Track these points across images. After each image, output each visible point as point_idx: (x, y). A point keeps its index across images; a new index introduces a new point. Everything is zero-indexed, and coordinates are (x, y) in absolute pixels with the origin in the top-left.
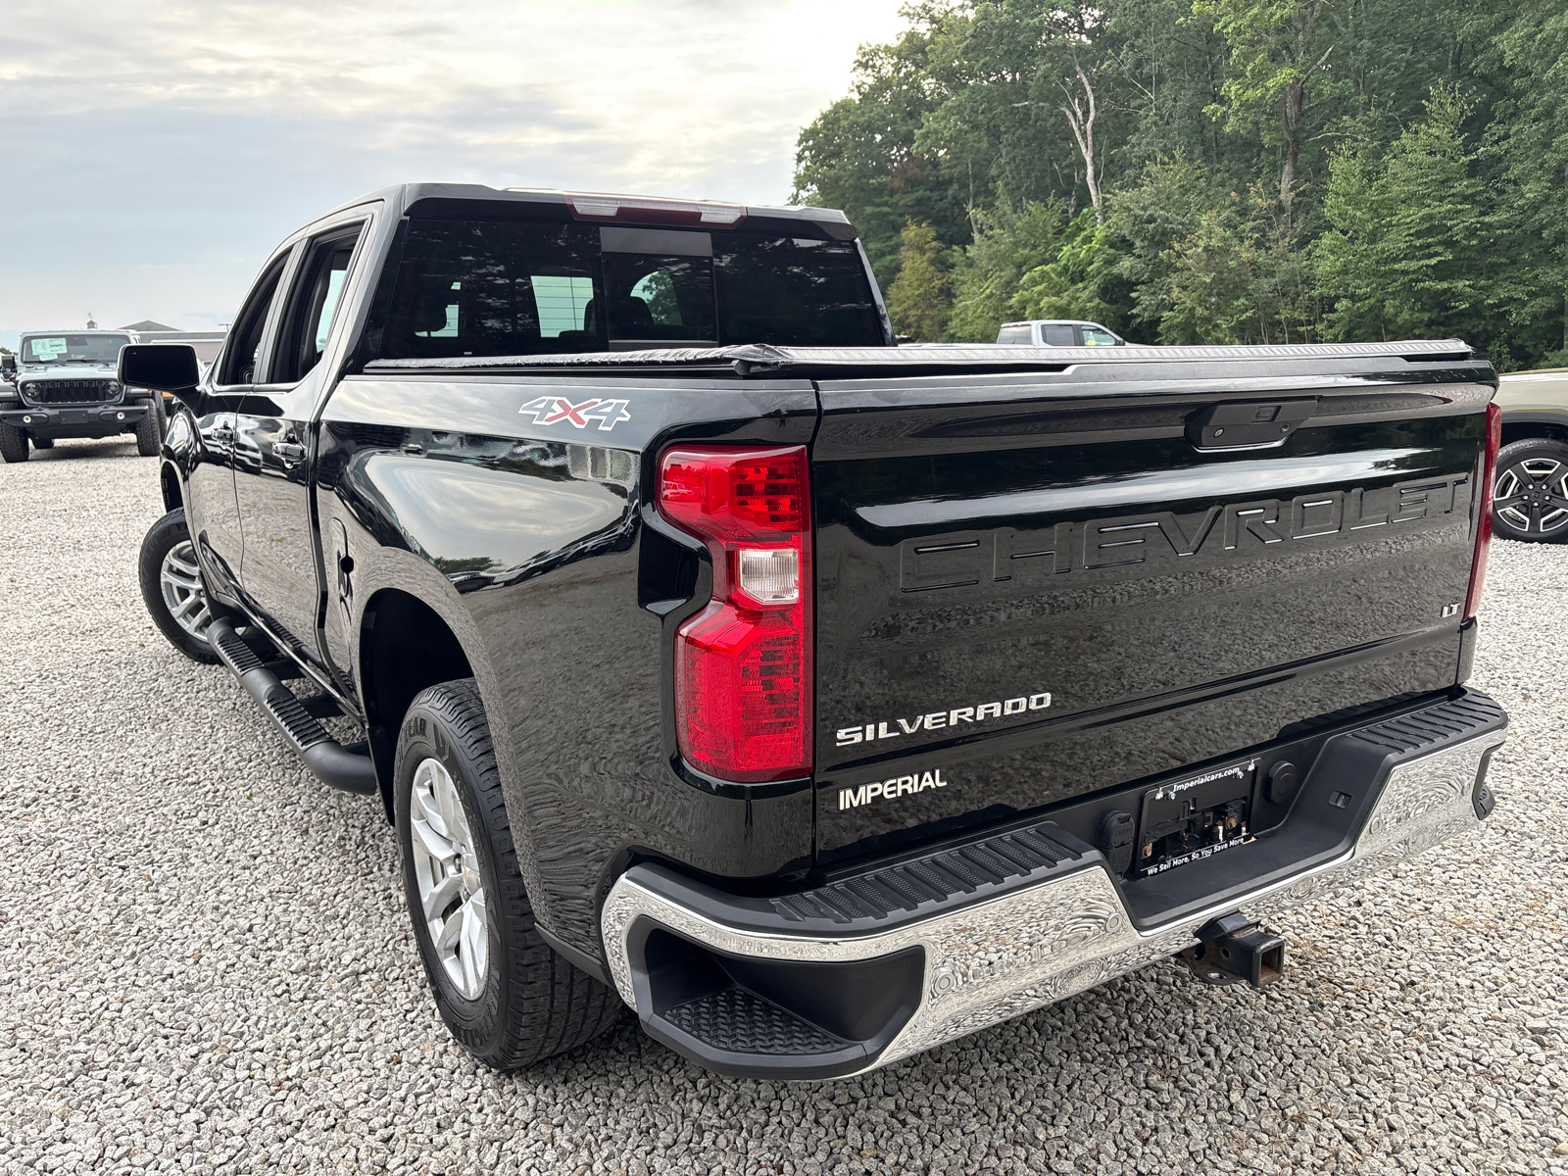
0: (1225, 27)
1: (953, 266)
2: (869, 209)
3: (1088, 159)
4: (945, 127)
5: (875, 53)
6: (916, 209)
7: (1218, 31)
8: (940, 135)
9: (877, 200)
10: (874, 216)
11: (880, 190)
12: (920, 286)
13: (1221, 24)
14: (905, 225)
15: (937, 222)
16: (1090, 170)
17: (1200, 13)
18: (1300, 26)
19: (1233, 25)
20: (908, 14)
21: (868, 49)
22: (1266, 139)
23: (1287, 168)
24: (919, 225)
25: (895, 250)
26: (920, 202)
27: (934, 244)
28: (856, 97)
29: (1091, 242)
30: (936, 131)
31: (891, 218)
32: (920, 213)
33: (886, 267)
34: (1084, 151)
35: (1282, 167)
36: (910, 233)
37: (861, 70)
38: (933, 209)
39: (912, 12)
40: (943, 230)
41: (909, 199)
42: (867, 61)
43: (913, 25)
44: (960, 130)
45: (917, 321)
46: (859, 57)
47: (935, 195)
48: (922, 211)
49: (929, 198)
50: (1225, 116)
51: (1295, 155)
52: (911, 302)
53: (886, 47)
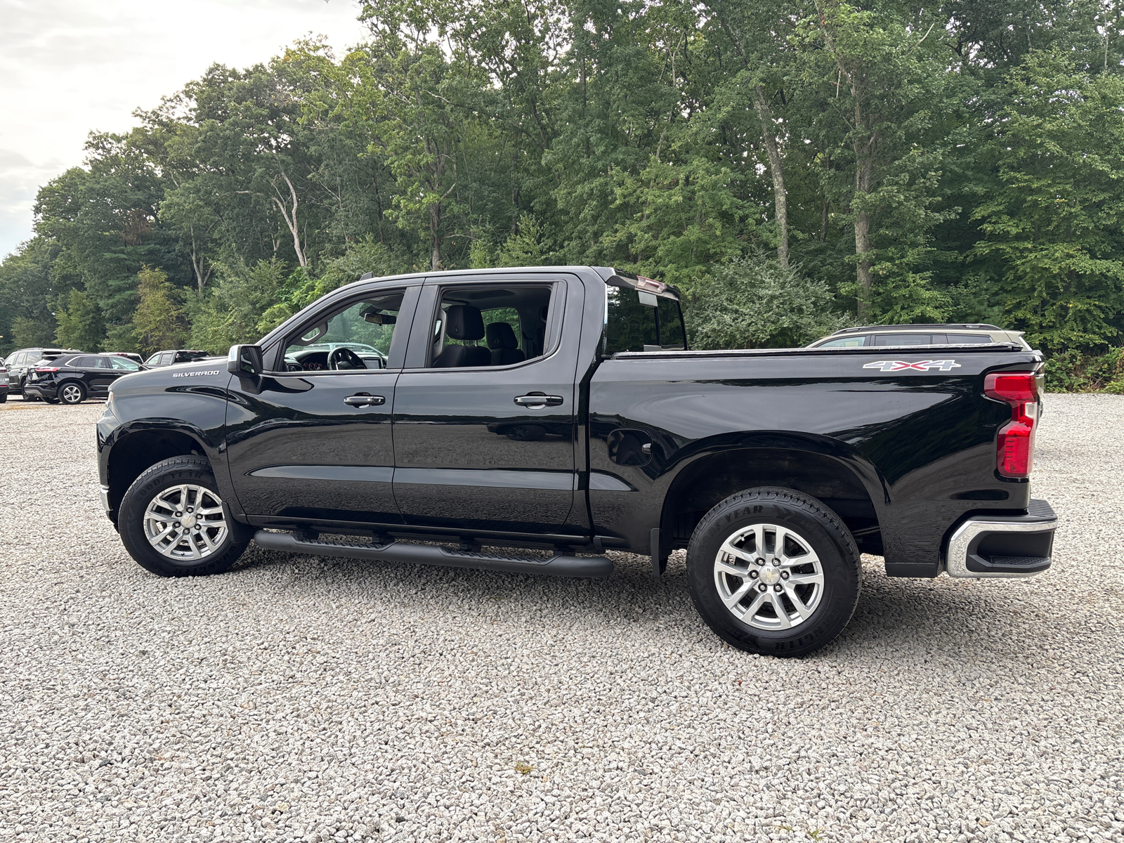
0: (392, 163)
1: (185, 301)
2: (108, 255)
3: (295, 234)
4: (185, 202)
5: (105, 137)
6: (147, 258)
7: (388, 166)
8: (181, 207)
9: (113, 248)
10: (111, 260)
11: (115, 241)
12: (161, 314)
13: (389, 161)
14: (140, 269)
15: (166, 268)
16: (297, 241)
17: (373, 153)
18: (434, 169)
19: (397, 163)
20: (141, 116)
21: (98, 134)
22: (422, 234)
23: (435, 253)
24: (153, 268)
25: (134, 286)
26: (151, 252)
27: (167, 284)
28: (87, 169)
29: (314, 290)
30: (178, 204)
31: (127, 262)
32: (152, 261)
33: (126, 300)
34: (291, 228)
35: (432, 252)
36: (145, 275)
37: (92, 150)
38: (162, 257)
39: (144, 115)
40: (172, 274)
41: (142, 249)
42: (98, 143)
43: (145, 124)
44: (198, 205)
45: (159, 340)
46: (91, 140)
47: (164, 249)
48: (154, 260)
49: (159, 250)
50: (397, 217)
51: (439, 245)
52: (152, 326)
53: (114, 135)
